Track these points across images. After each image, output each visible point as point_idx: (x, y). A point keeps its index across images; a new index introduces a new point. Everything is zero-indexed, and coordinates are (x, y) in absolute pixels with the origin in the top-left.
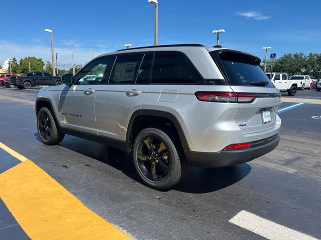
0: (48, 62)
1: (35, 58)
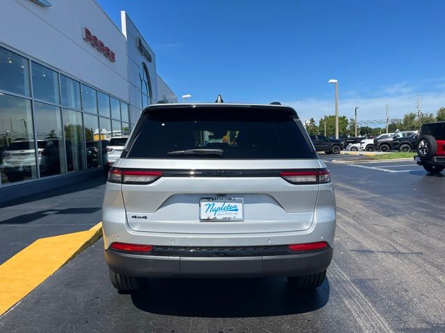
0: (352, 120)
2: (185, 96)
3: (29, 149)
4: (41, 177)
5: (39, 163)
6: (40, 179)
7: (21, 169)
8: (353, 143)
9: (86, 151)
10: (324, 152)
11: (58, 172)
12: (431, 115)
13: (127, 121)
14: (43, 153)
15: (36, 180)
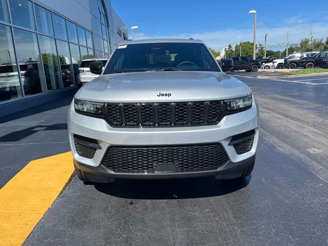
0: (261, 45)
1: (249, 42)
2: (133, 28)
3: (12, 71)
4: (25, 95)
5: (23, 84)
6: (25, 97)
7: (8, 90)
8: (266, 62)
9: (60, 73)
10: (244, 70)
11: (40, 91)
12: (322, 40)
13: (91, 47)
14: (25, 75)
15: (23, 98)
